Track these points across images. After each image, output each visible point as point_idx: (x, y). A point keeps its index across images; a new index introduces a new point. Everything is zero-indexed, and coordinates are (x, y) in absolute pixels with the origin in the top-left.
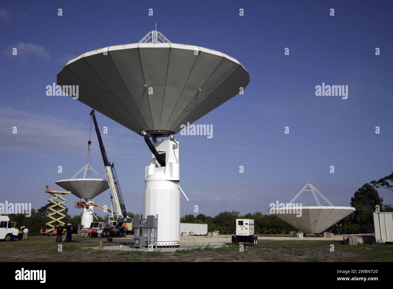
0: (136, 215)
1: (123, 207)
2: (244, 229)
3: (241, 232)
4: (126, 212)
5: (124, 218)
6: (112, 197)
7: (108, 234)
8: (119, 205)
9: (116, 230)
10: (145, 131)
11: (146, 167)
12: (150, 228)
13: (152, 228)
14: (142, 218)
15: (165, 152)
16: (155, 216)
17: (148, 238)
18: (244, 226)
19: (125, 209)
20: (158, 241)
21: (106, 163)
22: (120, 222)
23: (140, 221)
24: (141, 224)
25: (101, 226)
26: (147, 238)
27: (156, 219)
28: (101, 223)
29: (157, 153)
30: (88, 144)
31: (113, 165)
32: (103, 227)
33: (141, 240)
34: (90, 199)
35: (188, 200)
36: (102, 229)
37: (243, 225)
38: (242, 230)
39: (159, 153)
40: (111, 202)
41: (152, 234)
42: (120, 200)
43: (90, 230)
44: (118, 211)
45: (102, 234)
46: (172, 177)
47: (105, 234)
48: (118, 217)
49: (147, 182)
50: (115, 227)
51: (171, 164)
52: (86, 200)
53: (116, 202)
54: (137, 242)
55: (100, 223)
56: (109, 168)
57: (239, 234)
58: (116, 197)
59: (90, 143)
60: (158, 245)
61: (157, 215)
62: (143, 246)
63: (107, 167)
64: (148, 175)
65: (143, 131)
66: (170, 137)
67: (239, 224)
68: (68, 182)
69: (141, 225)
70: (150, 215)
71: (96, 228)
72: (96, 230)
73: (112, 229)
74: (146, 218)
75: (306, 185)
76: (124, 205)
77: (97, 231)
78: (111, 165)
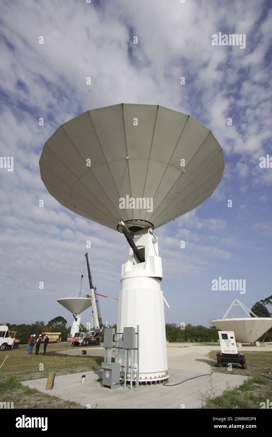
0: (108, 327)
1: (100, 320)
2: (230, 344)
3: (228, 348)
4: (102, 324)
5: (100, 329)
6: (93, 312)
7: (87, 342)
8: (98, 318)
9: (94, 339)
10: (124, 222)
11: (123, 265)
12: (128, 349)
13: (131, 349)
14: (116, 332)
15: (145, 246)
16: (135, 329)
17: (124, 367)
18: (230, 341)
19: (101, 322)
20: (139, 372)
21: (91, 287)
22: (97, 333)
23: (114, 336)
24: (114, 341)
25: (82, 336)
26: (122, 367)
27: (136, 333)
28: (83, 333)
29: (136, 247)
30: (81, 277)
31: (96, 288)
32: (84, 337)
33: (113, 371)
34: (79, 313)
35: (169, 307)
36: (83, 338)
37: (228, 339)
38: (228, 346)
39: (139, 248)
40: (92, 316)
41: (130, 359)
42: (99, 314)
43: (73, 340)
44: (96, 323)
45: (82, 343)
46: (155, 273)
47: (84, 343)
48: (96, 328)
49: (124, 281)
50: (93, 337)
51: (152, 258)
52: (76, 314)
53: (96, 316)
54: (107, 375)
55: (81, 333)
56: (93, 290)
57: (225, 351)
58: (96, 312)
59: (82, 276)
60: (140, 380)
61: (138, 326)
62: (116, 384)
63: (92, 289)
64: (126, 271)
65: (122, 221)
66: (149, 230)
67: (223, 338)
68: (66, 299)
69: (114, 344)
70: (128, 326)
71: (78, 338)
72: (78, 339)
73: (90, 338)
74: (122, 331)
75: (234, 301)
76: (101, 318)
77: (78, 341)
78: (94, 288)
